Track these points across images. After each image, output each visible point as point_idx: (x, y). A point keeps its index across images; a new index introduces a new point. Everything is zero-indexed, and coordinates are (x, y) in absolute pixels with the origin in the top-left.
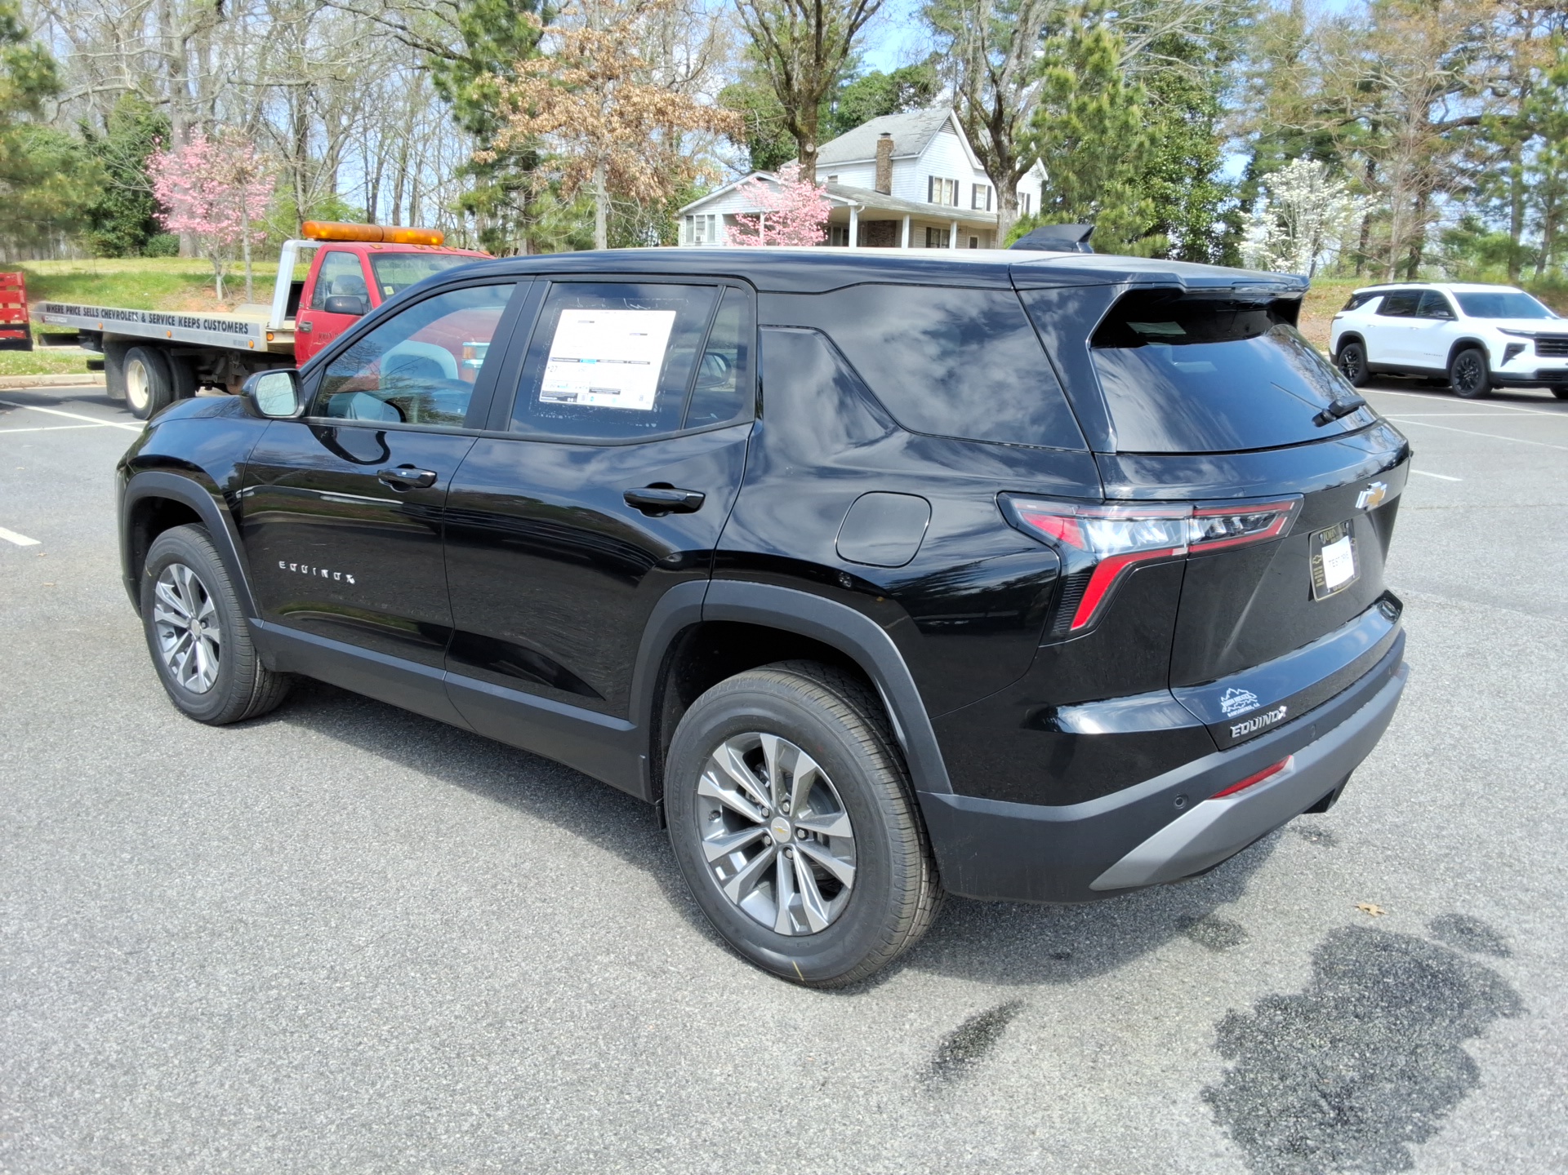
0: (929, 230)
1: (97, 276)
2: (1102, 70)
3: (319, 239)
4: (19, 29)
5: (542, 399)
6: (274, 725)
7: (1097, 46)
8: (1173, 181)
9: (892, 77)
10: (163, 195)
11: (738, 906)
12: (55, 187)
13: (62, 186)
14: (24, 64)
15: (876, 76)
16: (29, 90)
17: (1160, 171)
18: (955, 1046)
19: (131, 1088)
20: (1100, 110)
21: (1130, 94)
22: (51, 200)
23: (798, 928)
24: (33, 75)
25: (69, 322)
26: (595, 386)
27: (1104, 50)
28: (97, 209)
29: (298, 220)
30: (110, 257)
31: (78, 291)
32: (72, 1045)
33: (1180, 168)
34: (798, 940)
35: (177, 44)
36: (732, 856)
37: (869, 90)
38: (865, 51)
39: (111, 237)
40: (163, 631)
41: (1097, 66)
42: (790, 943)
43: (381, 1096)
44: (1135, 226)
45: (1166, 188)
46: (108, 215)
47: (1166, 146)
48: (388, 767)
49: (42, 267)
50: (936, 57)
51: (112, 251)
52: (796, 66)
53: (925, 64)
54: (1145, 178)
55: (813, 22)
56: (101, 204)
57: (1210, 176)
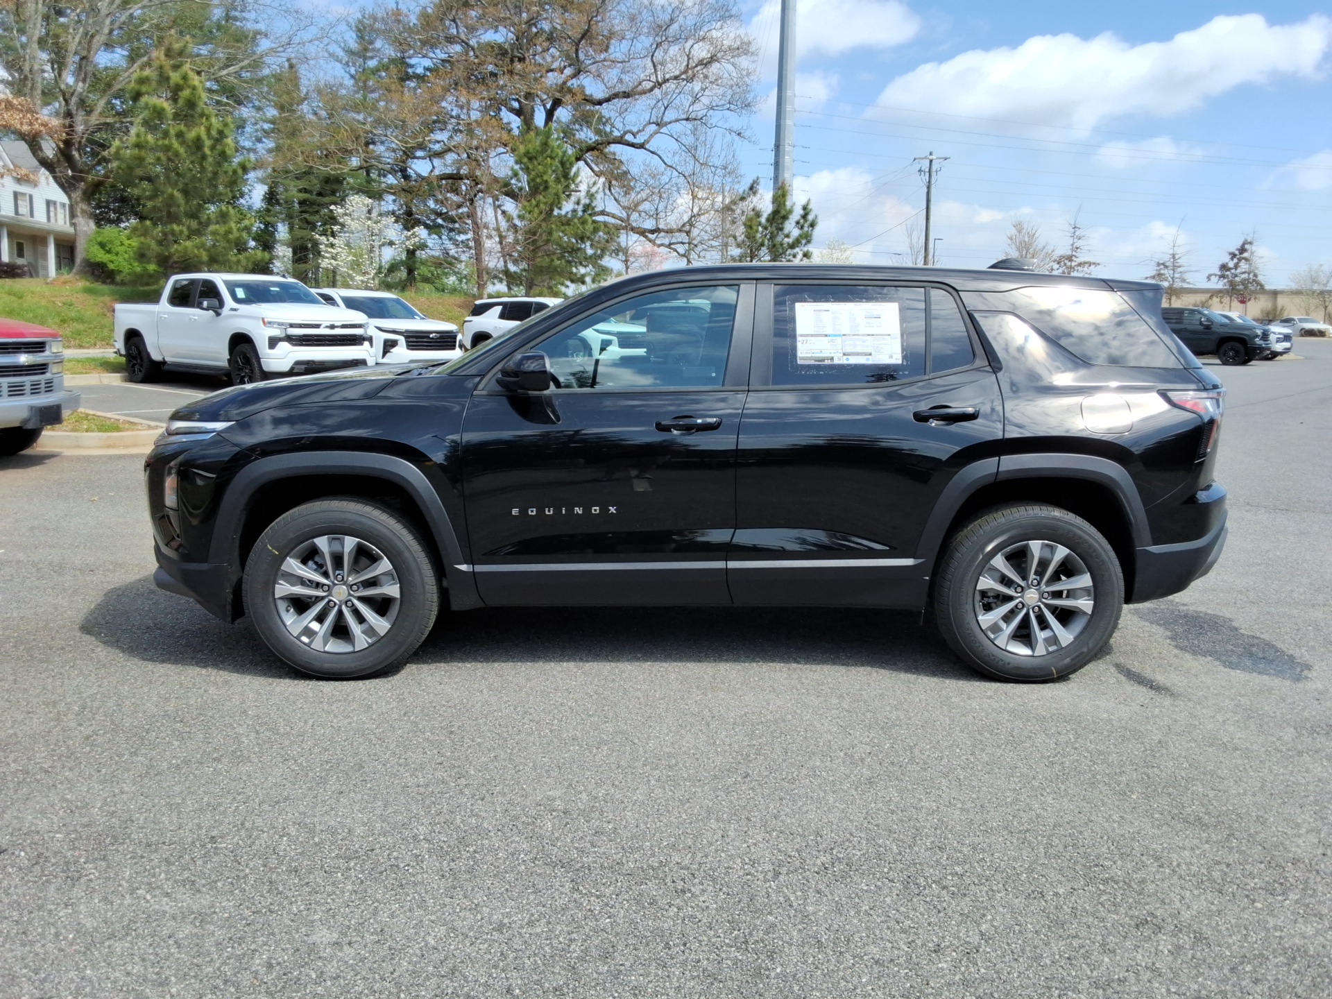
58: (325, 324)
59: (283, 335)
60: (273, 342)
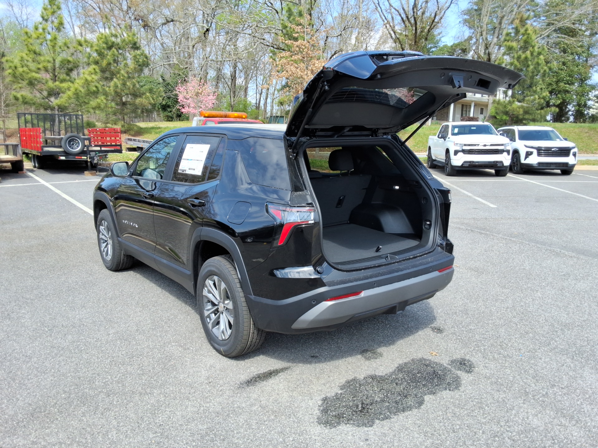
0: (463, 105)
1: (159, 128)
2: (527, 42)
3: (205, 117)
4: (138, 45)
5: (179, 171)
6: (129, 272)
7: (526, 33)
8: (569, 84)
9: (452, 46)
10: (181, 100)
11: (212, 330)
12: (147, 98)
13: (148, 97)
14: (138, 57)
15: (445, 46)
16: (139, 65)
17: (563, 80)
18: (259, 377)
19: (28, 362)
20: (526, 58)
21: (540, 51)
22: (145, 102)
23: (223, 338)
24: (141, 60)
25: (134, 144)
26: (191, 167)
27: (529, 34)
28: (165, 105)
29: (231, 108)
30: (170, 121)
31: (153, 133)
32: (20, 350)
33: (572, 79)
34: (223, 342)
35: (191, 48)
36: (211, 315)
37: (442, 52)
38: (443, 37)
39: (169, 114)
40: (102, 241)
41: (526, 40)
42: (221, 342)
43: (88, 371)
44: (541, 103)
45: (566, 87)
46: (169, 106)
47: (566, 70)
48: (152, 286)
49: (142, 125)
50: (470, 38)
51: (170, 119)
52: (406, 45)
53: (465, 41)
54: (556, 83)
55: (414, 28)
56: (167, 103)
57: (587, 82)
58: (481, 144)
59: (461, 149)
60: (456, 152)
